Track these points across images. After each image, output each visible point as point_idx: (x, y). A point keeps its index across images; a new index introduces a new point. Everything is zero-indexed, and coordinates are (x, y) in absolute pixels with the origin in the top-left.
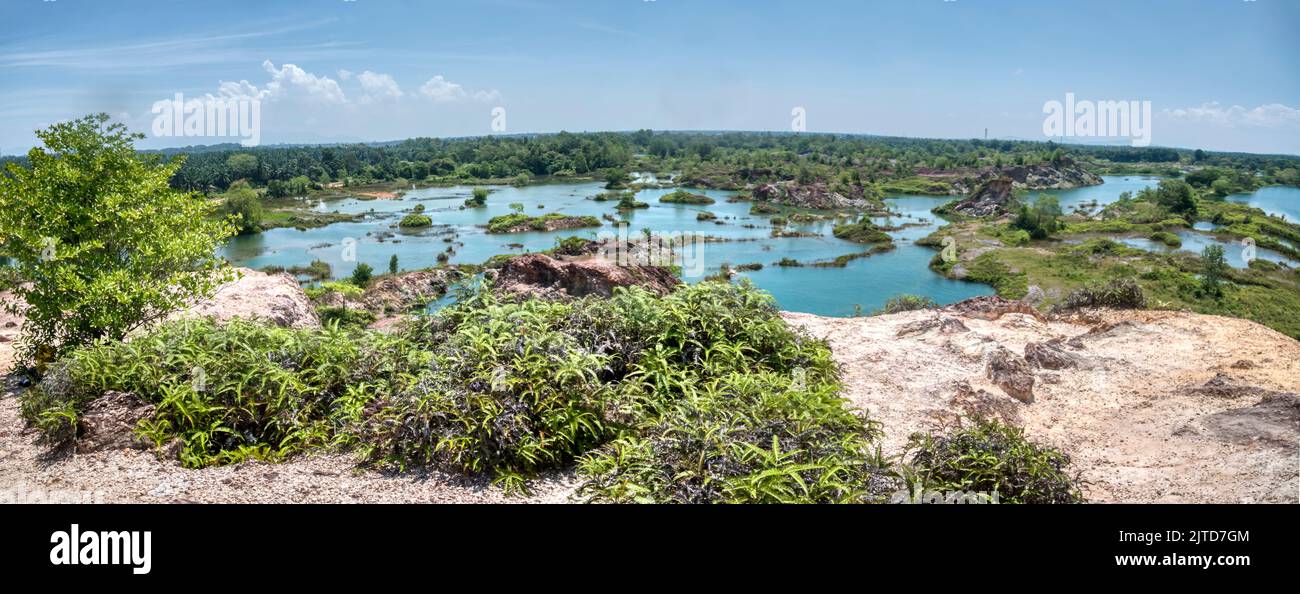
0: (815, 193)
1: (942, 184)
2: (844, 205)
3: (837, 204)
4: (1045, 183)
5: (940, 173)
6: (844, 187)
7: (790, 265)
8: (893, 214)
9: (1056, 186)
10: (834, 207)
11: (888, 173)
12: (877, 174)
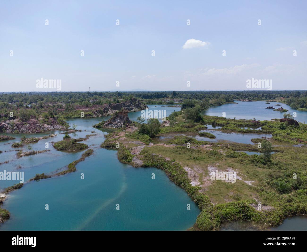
0: (33, 125)
1: (90, 113)
2: (49, 129)
3: (46, 129)
4: (129, 110)
5: (86, 108)
6: (47, 120)
7: (42, 178)
8: (77, 131)
9: (133, 110)
10: (45, 131)
11: (62, 110)
12: (57, 111)
